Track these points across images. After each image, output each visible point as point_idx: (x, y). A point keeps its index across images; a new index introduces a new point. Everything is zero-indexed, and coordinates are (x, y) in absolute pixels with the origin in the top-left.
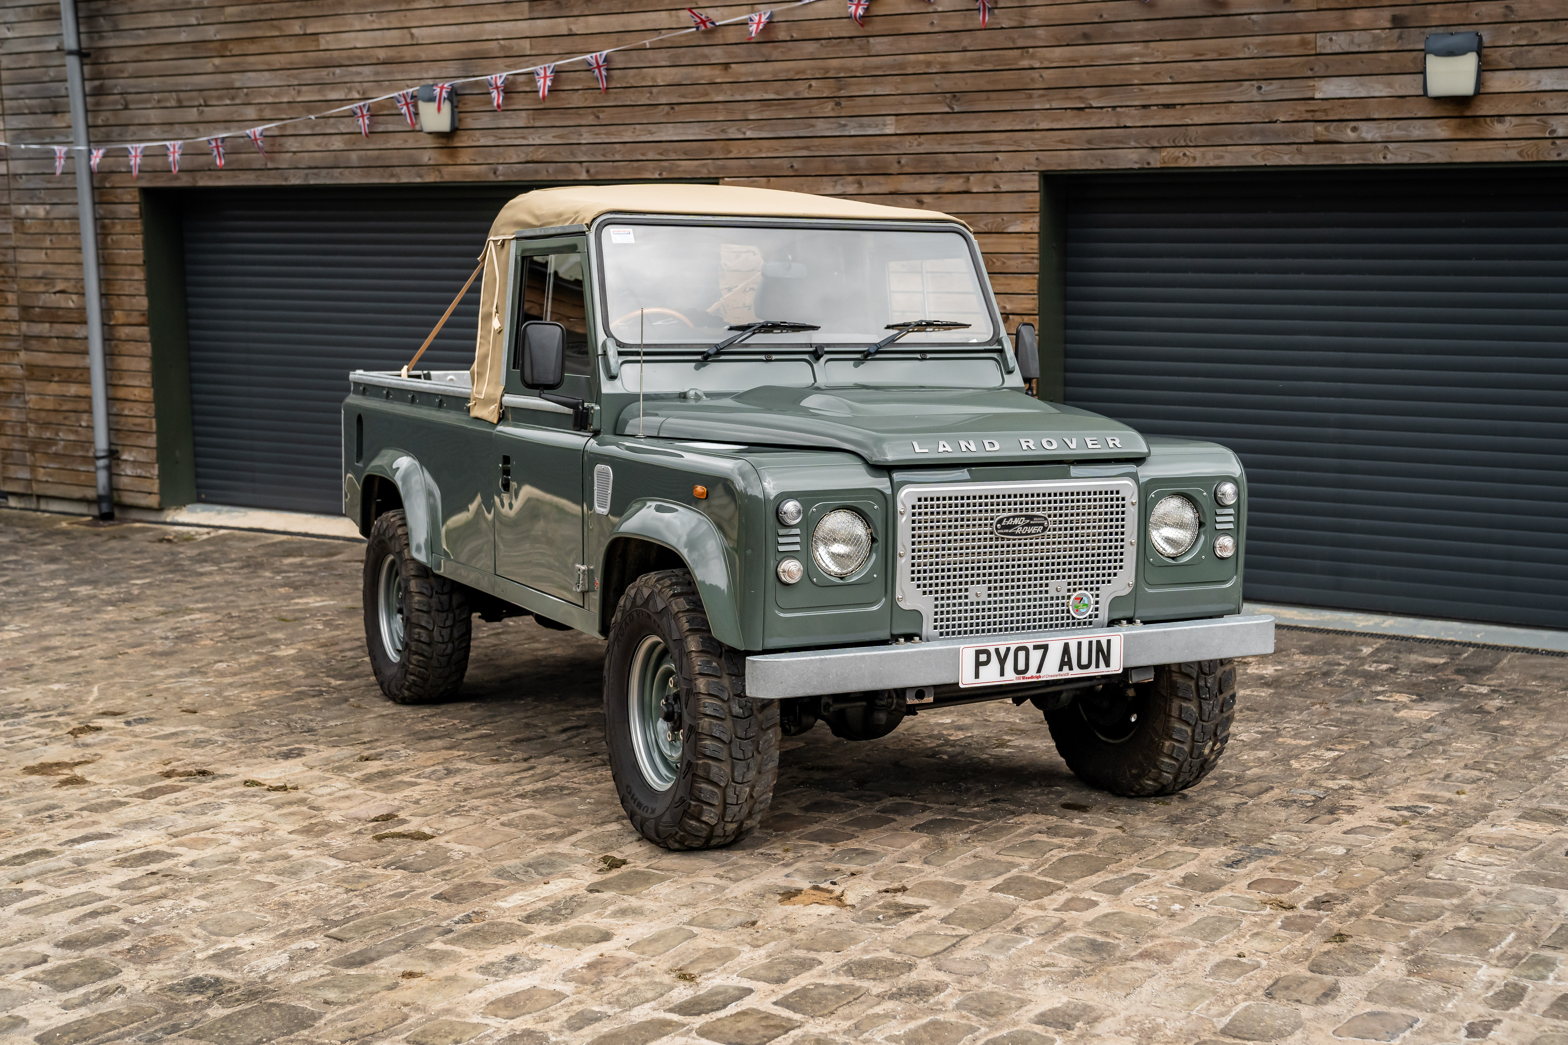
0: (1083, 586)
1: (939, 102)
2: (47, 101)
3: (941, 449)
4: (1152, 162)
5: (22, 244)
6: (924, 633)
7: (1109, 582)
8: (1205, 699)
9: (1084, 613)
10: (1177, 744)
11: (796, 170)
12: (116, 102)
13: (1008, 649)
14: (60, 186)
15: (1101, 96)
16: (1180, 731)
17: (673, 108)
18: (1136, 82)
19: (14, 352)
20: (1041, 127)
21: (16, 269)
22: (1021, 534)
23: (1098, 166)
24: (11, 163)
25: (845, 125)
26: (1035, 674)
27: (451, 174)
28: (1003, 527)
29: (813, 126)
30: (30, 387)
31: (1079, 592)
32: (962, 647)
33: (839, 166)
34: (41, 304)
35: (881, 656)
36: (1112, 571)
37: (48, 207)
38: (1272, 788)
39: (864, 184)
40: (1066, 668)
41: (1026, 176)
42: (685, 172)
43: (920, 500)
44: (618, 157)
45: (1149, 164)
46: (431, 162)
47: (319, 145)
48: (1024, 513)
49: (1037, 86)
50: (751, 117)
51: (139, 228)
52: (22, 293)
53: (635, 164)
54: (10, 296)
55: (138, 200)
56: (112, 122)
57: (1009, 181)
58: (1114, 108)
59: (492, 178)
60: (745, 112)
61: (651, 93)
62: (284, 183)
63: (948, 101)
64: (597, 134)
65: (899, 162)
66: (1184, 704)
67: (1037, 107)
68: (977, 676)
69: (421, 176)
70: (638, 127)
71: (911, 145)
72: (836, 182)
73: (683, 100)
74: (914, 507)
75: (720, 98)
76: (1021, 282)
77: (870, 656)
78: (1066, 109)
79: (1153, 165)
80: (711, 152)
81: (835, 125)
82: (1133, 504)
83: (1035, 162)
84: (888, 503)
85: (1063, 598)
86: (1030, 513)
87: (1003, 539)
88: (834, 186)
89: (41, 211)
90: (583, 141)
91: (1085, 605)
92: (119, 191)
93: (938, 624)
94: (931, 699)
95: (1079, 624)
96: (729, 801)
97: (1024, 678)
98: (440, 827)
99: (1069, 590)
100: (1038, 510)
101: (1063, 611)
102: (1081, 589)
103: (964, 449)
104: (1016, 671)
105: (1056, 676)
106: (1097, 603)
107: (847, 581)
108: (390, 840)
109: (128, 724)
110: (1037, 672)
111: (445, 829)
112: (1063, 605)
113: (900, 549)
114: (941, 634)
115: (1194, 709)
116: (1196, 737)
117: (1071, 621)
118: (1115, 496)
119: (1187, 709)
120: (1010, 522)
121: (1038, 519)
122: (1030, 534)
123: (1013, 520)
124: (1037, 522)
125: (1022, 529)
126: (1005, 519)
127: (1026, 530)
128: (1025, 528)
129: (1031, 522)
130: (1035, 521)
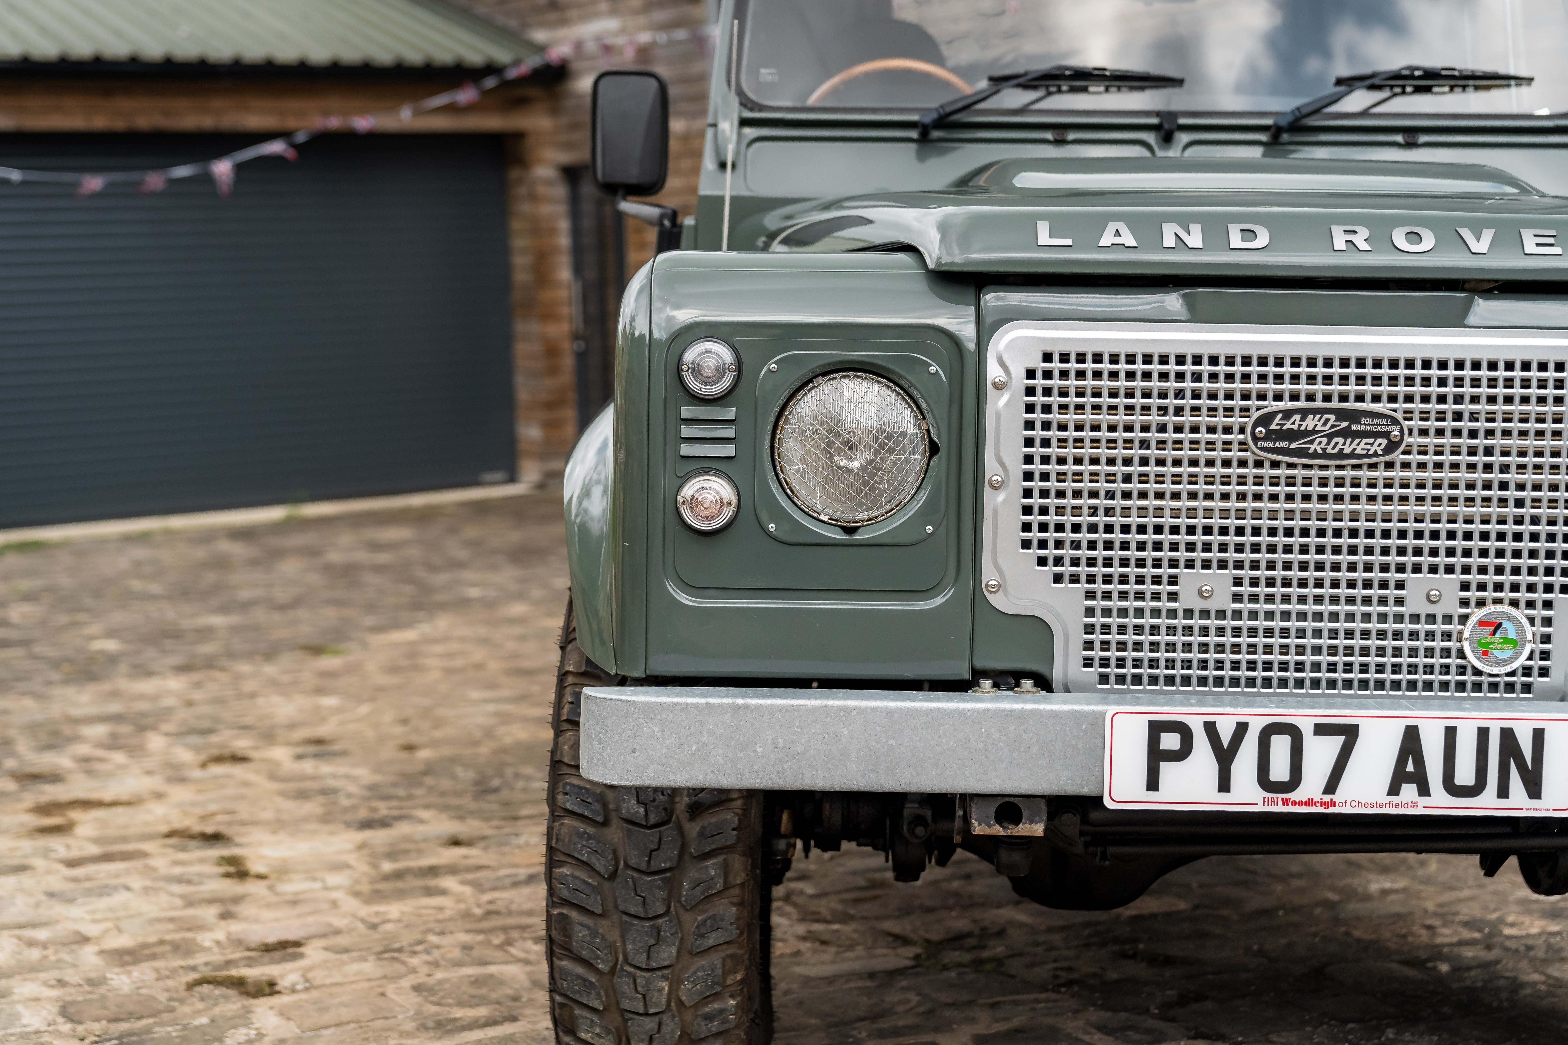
0: (1506, 595)
3: (1107, 239)
6: (1057, 675)
9: (1506, 662)
13: (1242, 729)
22: (1325, 455)
26: (1318, 796)
28: (1271, 435)
31: (1492, 608)
32: (1112, 709)
35: (890, 713)
40: (1409, 791)
43: (1048, 357)
48: (1335, 404)
68: (1153, 784)
74: (1031, 374)
84: (965, 360)
85: (1448, 619)
86: (1352, 405)
87: (1275, 464)
91: (1507, 641)
93: (1097, 654)
94: (1038, 829)
95: (1494, 687)
96: (626, 1004)
97: (1285, 802)
98: (318, 977)
99: (1464, 603)
100: (1376, 398)
101: (1446, 652)
102: (1498, 601)
103: (1169, 241)
104: (1265, 782)
105: (1381, 805)
106: (1546, 639)
107: (860, 536)
108: (206, 989)
109: (299, 757)
110: (1326, 792)
111: (317, 982)
112: (1447, 636)
113: (992, 470)
114: (1104, 679)
117: (1469, 678)
120: (1294, 423)
121: (1376, 421)
122: (1352, 455)
123: (1303, 419)
124: (1373, 428)
125: (1328, 443)
126: (1280, 416)
127: (1339, 446)
128: (1335, 440)
129: (1354, 428)
130: (1364, 425)
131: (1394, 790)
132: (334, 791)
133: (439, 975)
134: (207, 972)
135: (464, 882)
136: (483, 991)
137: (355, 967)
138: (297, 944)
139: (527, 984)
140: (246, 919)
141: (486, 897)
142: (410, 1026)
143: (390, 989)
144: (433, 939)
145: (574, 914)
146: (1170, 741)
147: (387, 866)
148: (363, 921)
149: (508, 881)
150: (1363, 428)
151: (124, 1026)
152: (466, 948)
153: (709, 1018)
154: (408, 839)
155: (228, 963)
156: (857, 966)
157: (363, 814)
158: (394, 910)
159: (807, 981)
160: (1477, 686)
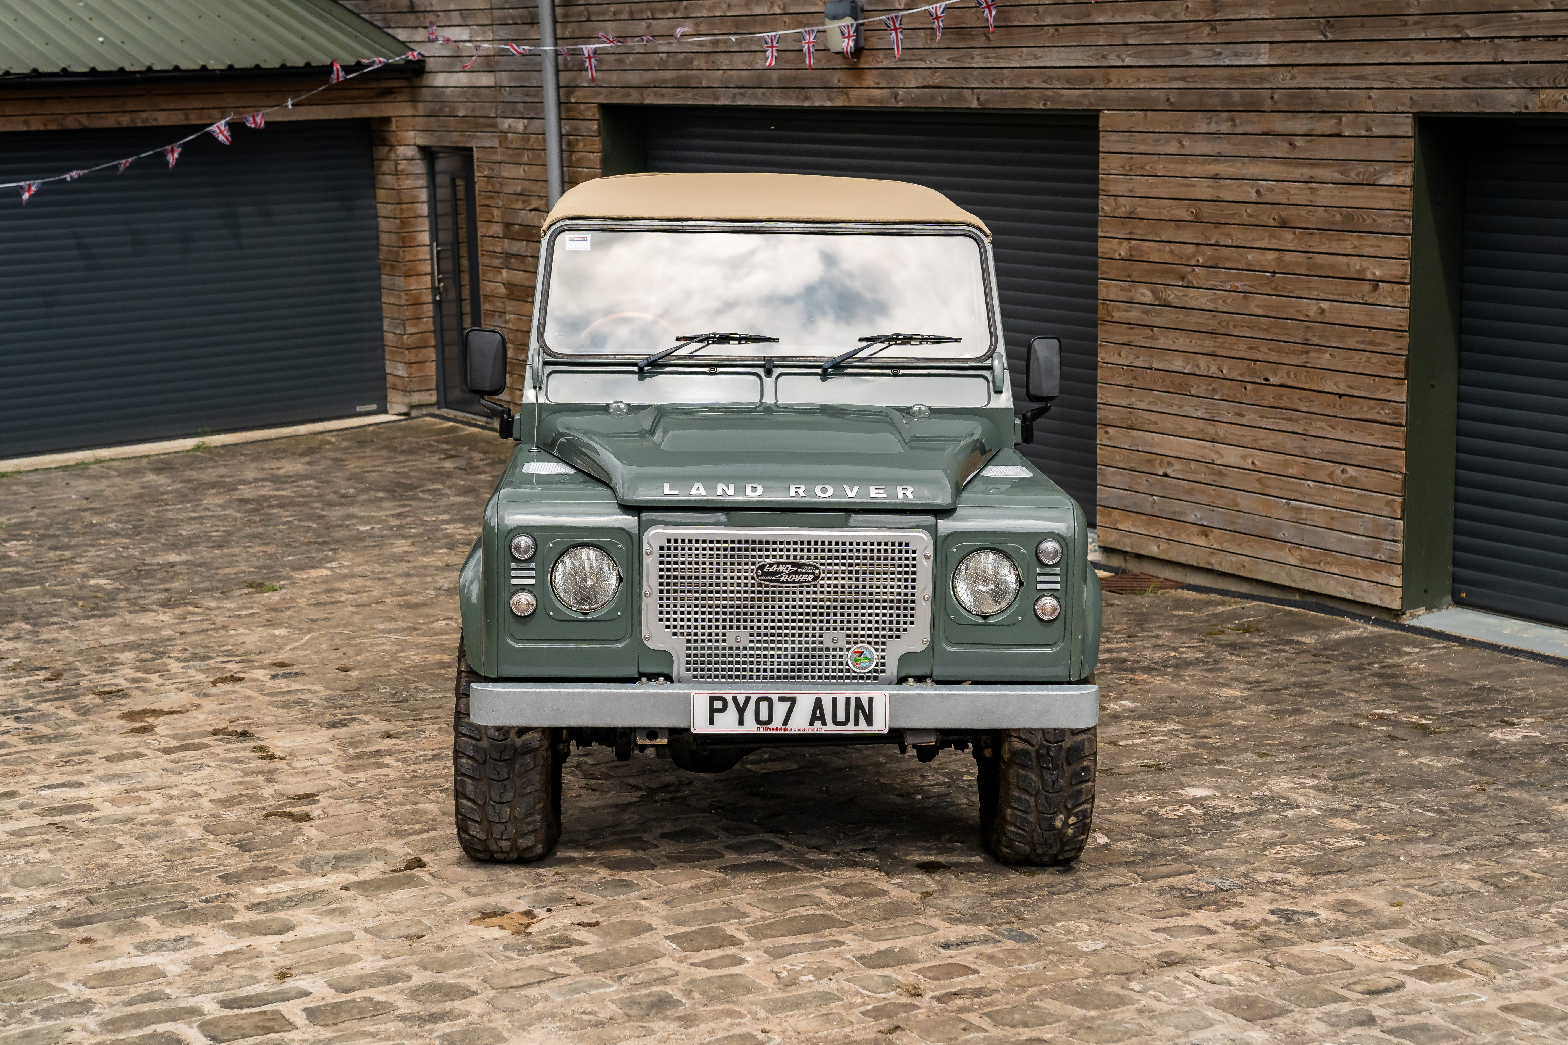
0: (866, 639)
1: (1313, 29)
2: (526, 11)
3: (694, 492)
4: (1530, 105)
5: (506, 159)
6: (675, 676)
7: (898, 637)
8: (1048, 768)
9: (866, 668)
10: (1018, 813)
11: (1172, 104)
12: (580, 14)
13: (748, 700)
14: (535, 100)
15: (1478, 25)
16: (1019, 799)
17: (1057, 30)
18: (1516, 8)
19: (498, 269)
20: (1416, 60)
21: (501, 184)
22: (787, 582)
23: (1474, 108)
24: (498, 74)
25: (1220, 54)
26: (780, 726)
27: (858, 98)
29: (1189, 53)
30: (510, 306)
31: (860, 645)
32: (694, 692)
33: (1213, 102)
34: (519, 221)
35: (601, 694)
36: (902, 626)
37: (526, 121)
38: (1192, 872)
39: (1238, 121)
40: (818, 723)
41: (1399, 118)
42: (1067, 102)
43: (669, 541)
44: (1006, 84)
45: (1527, 107)
46: (841, 85)
47: (745, 63)
48: (792, 560)
49: (1412, 11)
50: (1130, 42)
51: (598, 146)
52: (506, 209)
53: (1022, 92)
54: (496, 212)
55: (597, 117)
56: (577, 34)
57: (1382, 124)
58: (1492, 38)
59: (893, 103)
60: (1125, 36)
61: (1037, 12)
62: (715, 103)
63: (1322, 27)
64: (988, 58)
65: (1272, 98)
66: (1022, 772)
67: (1412, 36)
68: (711, 722)
69: (830, 99)
70: (1024, 50)
71: (1284, 78)
72: (1210, 118)
73: (1067, 21)
74: (662, 548)
75: (1101, 20)
76: (1392, 245)
77: (589, 693)
78: (1441, 39)
79: (1531, 110)
80: (1091, 81)
81: (1210, 53)
82: (927, 558)
83: (1408, 102)
84: (634, 541)
85: (841, 650)
86: (798, 561)
87: (767, 586)
88: (1209, 124)
89: (520, 125)
90: (975, 66)
91: (866, 659)
92: (583, 107)
93: (692, 666)
94: (665, 741)
95: (862, 678)
96: (491, 819)
97: (766, 729)
98: (330, 811)
99: (848, 643)
100: (809, 558)
101: (841, 664)
102: (862, 642)
103: (720, 492)
104: (758, 721)
105: (806, 730)
106: (883, 657)
107: (589, 617)
108: (274, 818)
109: (274, 677)
110: (783, 725)
111: (331, 814)
112: (841, 657)
113: (645, 589)
114: (695, 676)
115: (1034, 778)
116: (1040, 808)
117: (851, 674)
118: (904, 548)
119: (1026, 777)
120: (774, 569)
121: (809, 567)
122: (799, 582)
123: (778, 567)
124: (807, 571)
125: (789, 577)
126: (768, 566)
127: (793, 578)
128: (792, 576)
129: (799, 571)
130: (804, 569)
131: (812, 723)
132: (305, 702)
133: (393, 810)
134: (271, 809)
135: (396, 760)
136: (417, 817)
137: (349, 806)
138: (314, 795)
139: (439, 813)
140: (281, 782)
141: (411, 768)
142: (383, 834)
143: (369, 817)
144: (385, 791)
145: (467, 780)
146: (718, 705)
147: (351, 751)
148: (346, 782)
149: (422, 759)
150: (803, 571)
151: (239, 836)
152: (405, 796)
153: (528, 824)
154: (359, 734)
155: (281, 805)
156: (610, 802)
157: (328, 718)
158: (362, 776)
159: (583, 809)
160: (855, 678)
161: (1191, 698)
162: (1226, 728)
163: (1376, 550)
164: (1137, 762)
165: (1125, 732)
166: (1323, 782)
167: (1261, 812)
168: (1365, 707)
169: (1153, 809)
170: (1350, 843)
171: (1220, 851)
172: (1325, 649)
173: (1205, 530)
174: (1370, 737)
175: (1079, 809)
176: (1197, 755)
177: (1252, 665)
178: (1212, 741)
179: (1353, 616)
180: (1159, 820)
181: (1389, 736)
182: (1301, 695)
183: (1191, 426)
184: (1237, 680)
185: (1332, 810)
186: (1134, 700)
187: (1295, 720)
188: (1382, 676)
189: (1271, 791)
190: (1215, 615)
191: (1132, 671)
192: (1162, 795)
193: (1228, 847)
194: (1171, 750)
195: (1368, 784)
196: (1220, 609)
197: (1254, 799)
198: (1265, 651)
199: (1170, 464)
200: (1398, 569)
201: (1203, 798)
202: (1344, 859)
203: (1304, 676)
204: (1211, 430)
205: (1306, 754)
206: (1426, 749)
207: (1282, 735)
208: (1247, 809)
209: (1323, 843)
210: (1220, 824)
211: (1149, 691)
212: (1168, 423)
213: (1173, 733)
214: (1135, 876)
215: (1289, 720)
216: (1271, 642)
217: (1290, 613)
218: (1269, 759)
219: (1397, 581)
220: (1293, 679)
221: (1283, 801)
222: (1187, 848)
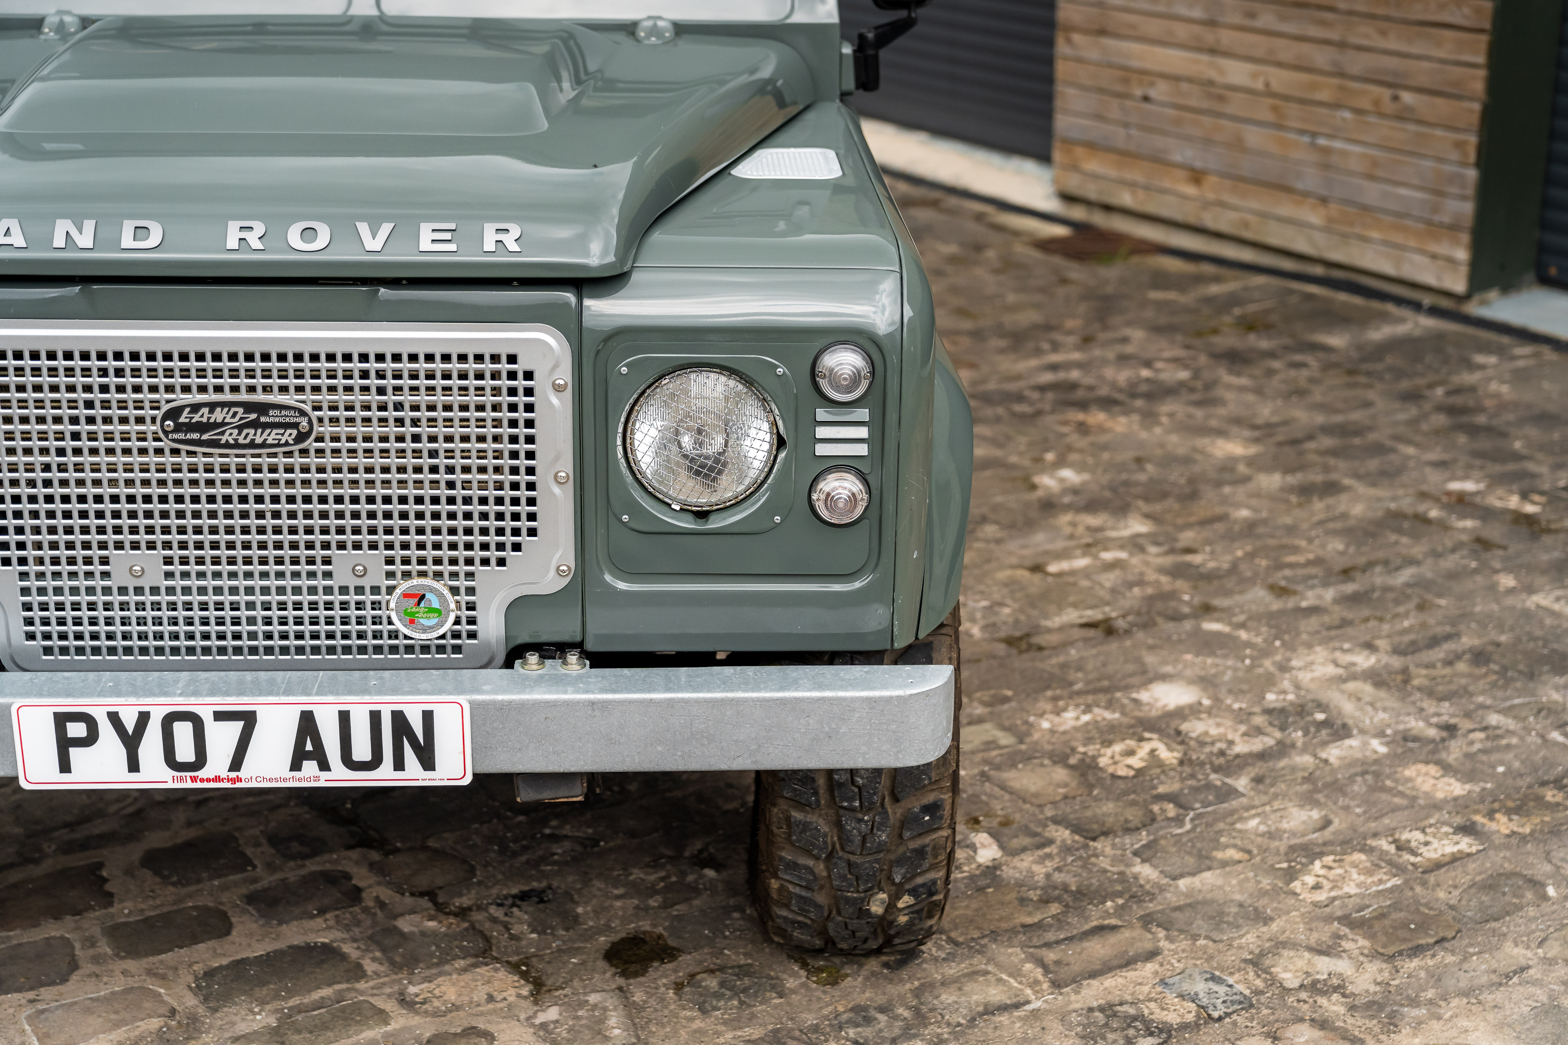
0: (430, 568)
7: (501, 562)
9: (432, 628)
10: (792, 887)
13: (144, 719)
16: (793, 866)
22: (237, 445)
26: (224, 773)
31: (416, 581)
32: (17, 702)
36: (509, 539)
38: (1152, 955)
40: (310, 767)
48: (244, 397)
66: (797, 815)
68: (65, 766)
82: (558, 388)
85: (375, 590)
87: (190, 454)
91: (431, 610)
95: (425, 649)
97: (194, 779)
99: (390, 575)
100: (284, 389)
102: (421, 574)
103: (59, 239)
104: (172, 762)
105: (285, 780)
106: (471, 606)
110: (231, 769)
112: (375, 605)
114: (48, 651)
115: (824, 828)
116: (836, 883)
117: (401, 642)
118: (504, 367)
119: (806, 826)
120: (203, 415)
121: (283, 413)
122: (264, 445)
123: (211, 411)
124: (282, 420)
125: (239, 434)
126: (188, 410)
127: (250, 437)
128: (245, 431)
129: (263, 419)
130: (273, 417)
131: (296, 766)
146: (76, 730)
150: (272, 419)
160: (409, 649)
161: (1169, 460)
162: (1220, 527)
163: (1435, 210)
164: (1071, 616)
165: (1060, 545)
166: (1385, 659)
167: (1283, 748)
168: (1434, 477)
169: (1091, 750)
170: (1450, 849)
171: (1209, 878)
172: (1363, 360)
173: (1197, 176)
174: (1449, 543)
175: (920, 880)
176: (1172, 595)
177: (1259, 391)
178: (1197, 559)
179: (1399, 301)
180: (1100, 781)
181: (1479, 540)
182: (1334, 453)
183: (1182, 31)
184: (1238, 421)
185: (1407, 737)
186: (1080, 467)
187: (1328, 508)
188: (1452, 411)
189: (1298, 687)
190: (1208, 300)
191: (1083, 405)
192: (1110, 705)
193: (1224, 864)
194: (1130, 585)
195: (1462, 667)
196: (1215, 289)
197: (1268, 712)
198: (1276, 364)
199: (1152, 84)
200: (1465, 238)
201: (1180, 713)
202: (1441, 894)
203: (1337, 411)
204: (1209, 36)
205: (1350, 588)
206: (1544, 572)
207: (1310, 540)
208: (1257, 745)
209: (1401, 847)
210: (1209, 786)
211: (1105, 447)
212: (1153, 27)
213: (1135, 544)
214: (1039, 973)
215: (1318, 506)
216: (1286, 348)
217: (1310, 297)
218: (1291, 603)
219: (1462, 254)
220: (1320, 419)
221: (1320, 716)
222: (1146, 872)
